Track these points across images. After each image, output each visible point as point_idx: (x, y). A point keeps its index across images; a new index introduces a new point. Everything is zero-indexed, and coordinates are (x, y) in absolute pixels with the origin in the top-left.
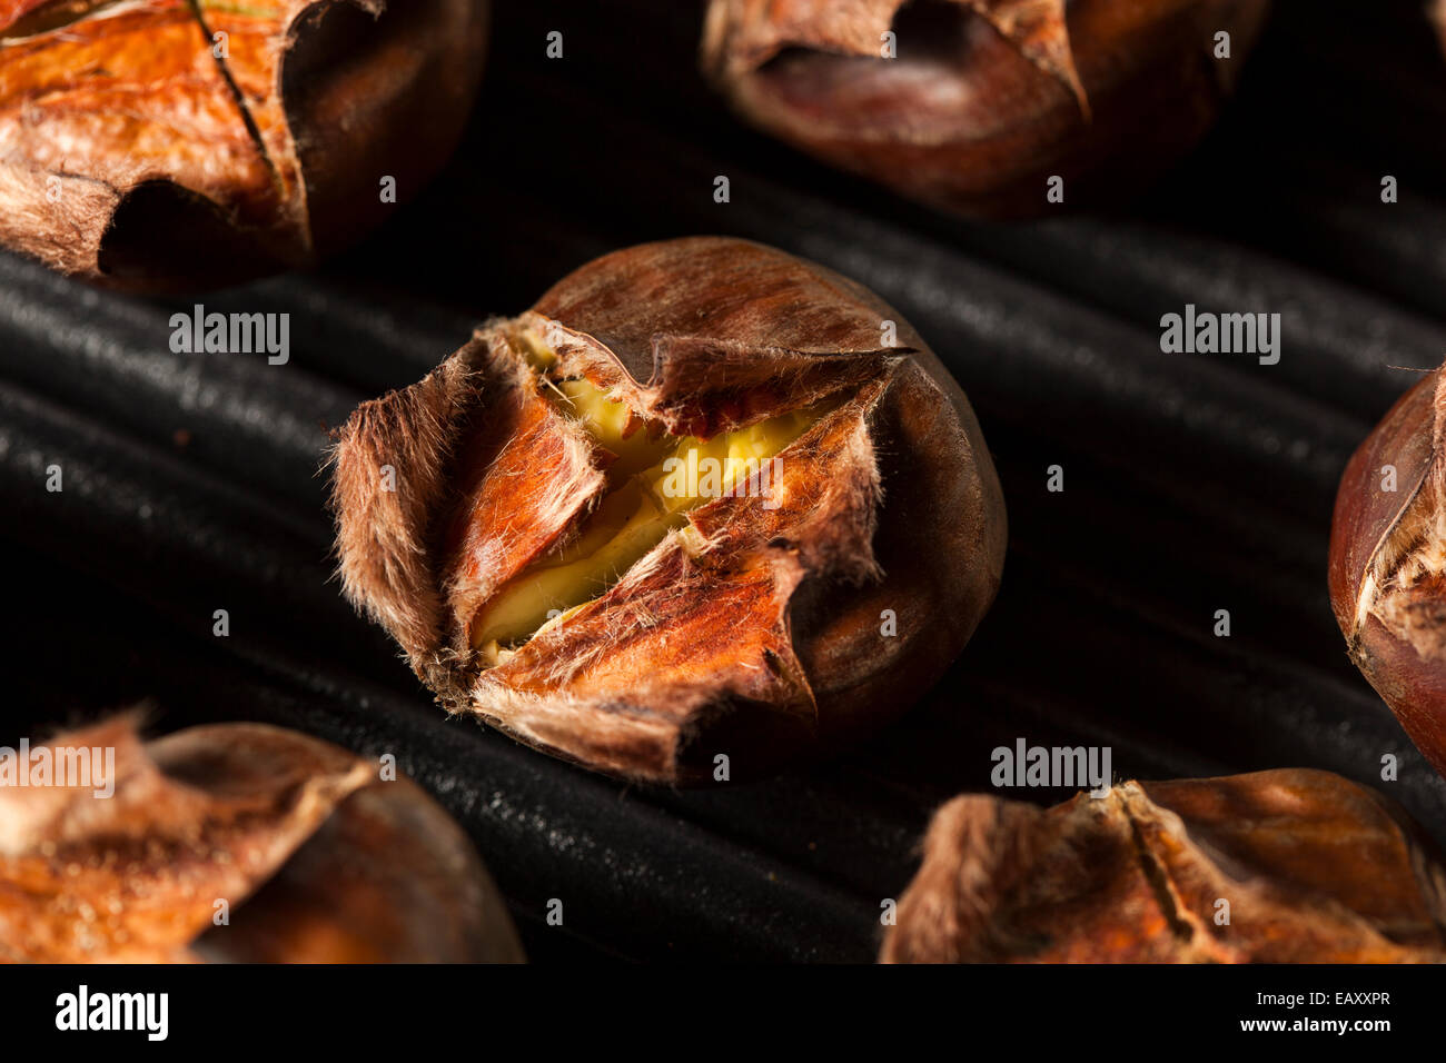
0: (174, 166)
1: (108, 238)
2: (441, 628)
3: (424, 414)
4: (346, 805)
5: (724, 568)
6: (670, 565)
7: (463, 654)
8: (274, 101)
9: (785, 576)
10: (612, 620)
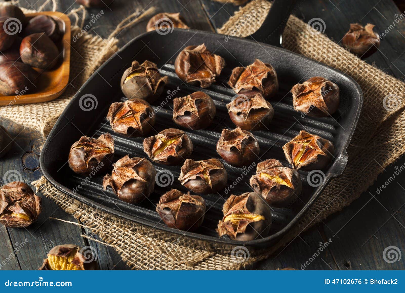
0: (132, 126)
1: (127, 131)
2: (151, 155)
3: (150, 140)
4: (143, 160)
5: (172, 148)
6: (167, 148)
7: (153, 156)
8: (139, 121)
9: (175, 147)
10: (163, 153)
